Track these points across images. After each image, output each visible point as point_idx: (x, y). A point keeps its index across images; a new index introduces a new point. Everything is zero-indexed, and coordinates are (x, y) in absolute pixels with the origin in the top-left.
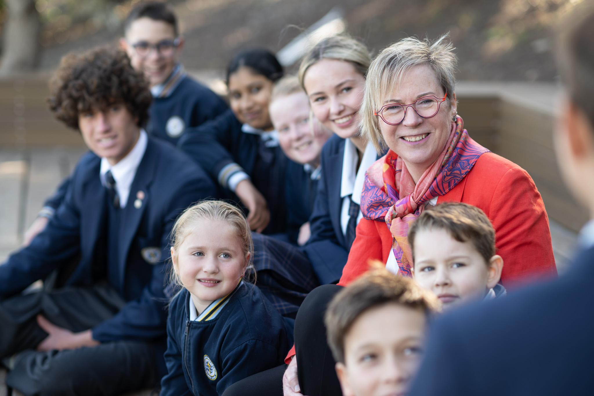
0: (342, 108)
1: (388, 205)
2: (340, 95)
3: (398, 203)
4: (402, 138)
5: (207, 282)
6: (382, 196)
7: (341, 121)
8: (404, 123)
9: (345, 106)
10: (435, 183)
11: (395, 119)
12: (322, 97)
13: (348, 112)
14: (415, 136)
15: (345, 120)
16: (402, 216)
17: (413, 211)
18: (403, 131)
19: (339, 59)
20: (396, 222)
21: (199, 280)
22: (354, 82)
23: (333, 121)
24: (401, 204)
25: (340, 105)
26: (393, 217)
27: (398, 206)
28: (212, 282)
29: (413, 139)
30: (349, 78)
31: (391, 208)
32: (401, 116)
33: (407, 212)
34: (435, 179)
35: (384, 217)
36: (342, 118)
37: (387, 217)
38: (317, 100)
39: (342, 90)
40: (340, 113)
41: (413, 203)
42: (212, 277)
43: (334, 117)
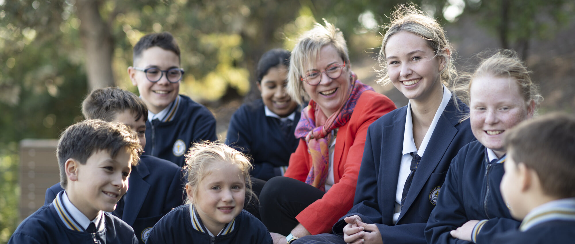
0: (410, 72)
1: (308, 130)
2: (410, 62)
3: (315, 129)
4: (321, 93)
5: (225, 210)
6: (307, 125)
7: (407, 83)
8: (321, 83)
9: (412, 71)
10: (337, 119)
11: (314, 82)
12: (396, 62)
13: (414, 77)
14: (329, 90)
15: (411, 83)
16: (317, 139)
17: (324, 136)
18: (321, 89)
19: (416, 34)
20: (313, 141)
21: (219, 208)
22: (423, 53)
23: (402, 82)
24: (317, 130)
25: (409, 69)
26: (311, 138)
27: (315, 131)
28: (228, 209)
29: (328, 93)
30: (420, 49)
31: (310, 133)
32: (318, 79)
33: (320, 136)
34: (337, 116)
35: (305, 137)
36: (409, 81)
37: (307, 138)
38: (392, 63)
39: (413, 58)
40: (407, 76)
41: (324, 130)
42: (229, 205)
43: (403, 79)
